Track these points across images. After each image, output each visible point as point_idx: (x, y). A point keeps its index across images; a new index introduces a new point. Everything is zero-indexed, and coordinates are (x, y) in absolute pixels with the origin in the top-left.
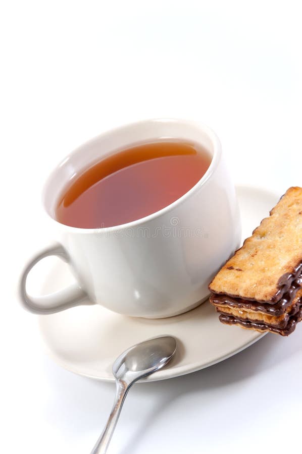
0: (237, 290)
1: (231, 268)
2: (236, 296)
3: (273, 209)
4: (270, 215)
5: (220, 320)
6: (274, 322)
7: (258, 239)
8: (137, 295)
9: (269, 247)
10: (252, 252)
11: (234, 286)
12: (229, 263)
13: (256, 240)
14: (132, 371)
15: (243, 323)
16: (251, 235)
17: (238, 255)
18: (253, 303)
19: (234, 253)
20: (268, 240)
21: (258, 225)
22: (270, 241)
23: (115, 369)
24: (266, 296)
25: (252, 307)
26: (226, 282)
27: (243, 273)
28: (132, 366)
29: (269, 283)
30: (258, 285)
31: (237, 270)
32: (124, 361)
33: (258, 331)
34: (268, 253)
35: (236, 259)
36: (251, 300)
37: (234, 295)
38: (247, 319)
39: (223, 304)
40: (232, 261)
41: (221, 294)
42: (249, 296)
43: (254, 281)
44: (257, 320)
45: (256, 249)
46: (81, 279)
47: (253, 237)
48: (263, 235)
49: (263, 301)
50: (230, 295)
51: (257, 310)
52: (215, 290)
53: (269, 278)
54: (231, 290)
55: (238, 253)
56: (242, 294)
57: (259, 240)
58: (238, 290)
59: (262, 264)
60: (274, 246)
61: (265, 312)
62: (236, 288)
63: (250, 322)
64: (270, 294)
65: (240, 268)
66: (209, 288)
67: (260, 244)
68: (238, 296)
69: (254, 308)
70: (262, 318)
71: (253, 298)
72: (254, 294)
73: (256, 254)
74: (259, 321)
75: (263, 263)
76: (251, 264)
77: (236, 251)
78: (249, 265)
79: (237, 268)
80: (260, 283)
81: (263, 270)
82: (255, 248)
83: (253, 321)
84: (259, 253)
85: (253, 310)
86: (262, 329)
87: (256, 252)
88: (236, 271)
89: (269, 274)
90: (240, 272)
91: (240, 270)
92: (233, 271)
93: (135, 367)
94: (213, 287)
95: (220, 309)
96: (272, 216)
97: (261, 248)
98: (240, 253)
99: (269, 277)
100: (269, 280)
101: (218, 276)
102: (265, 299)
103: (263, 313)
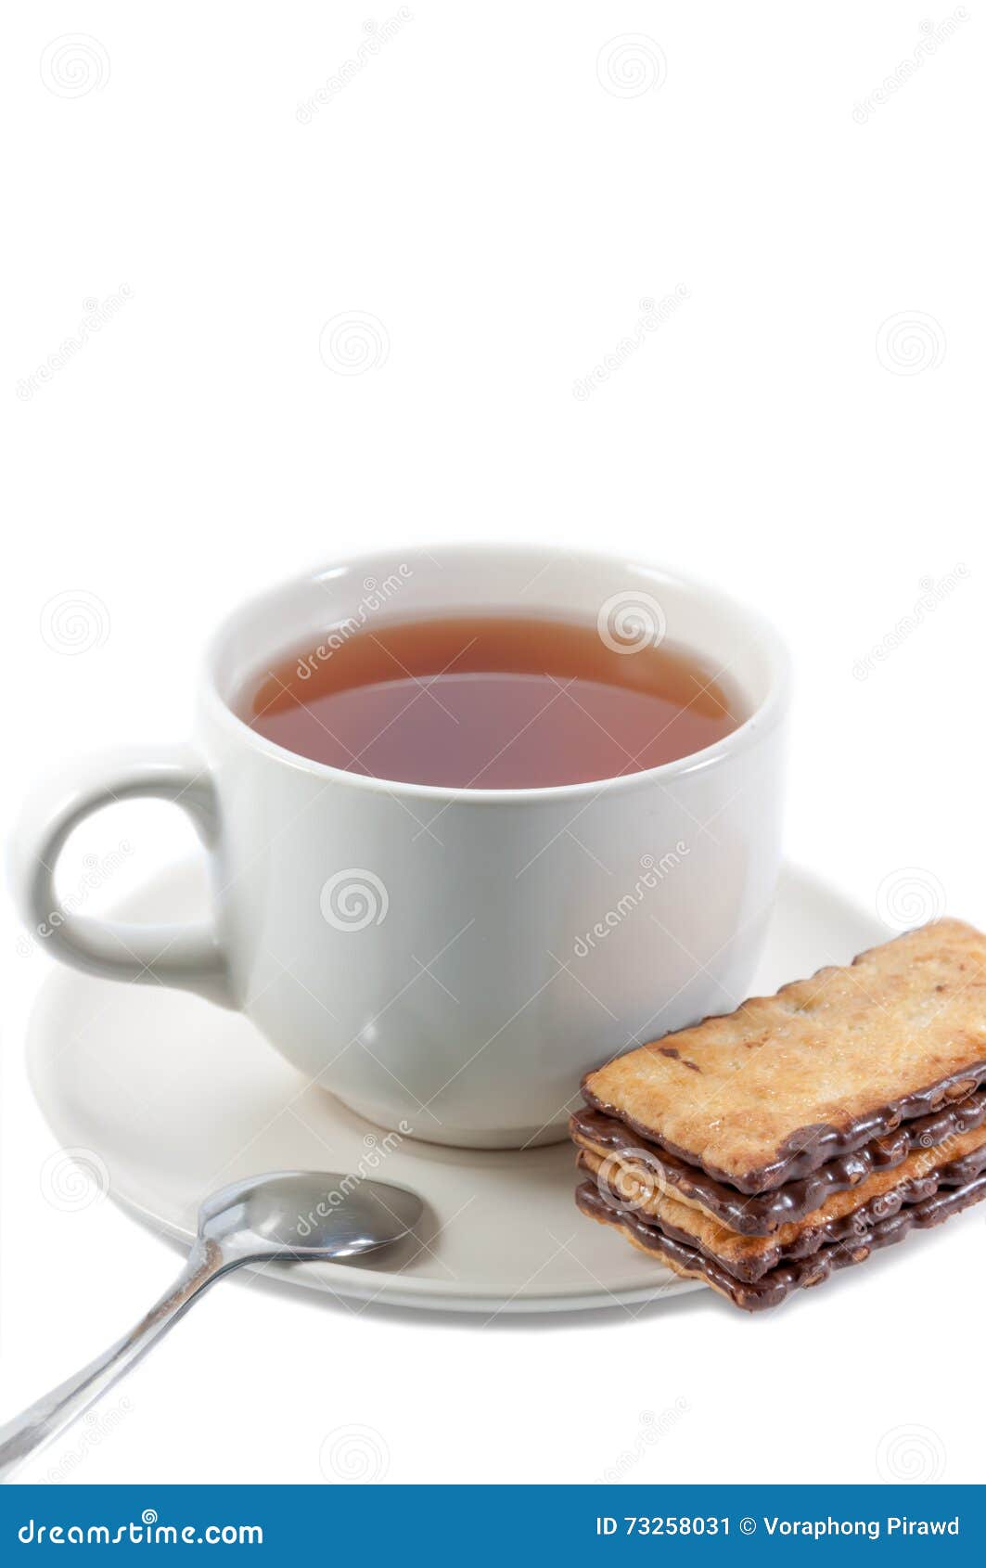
0: (660, 1115)
1: (671, 1053)
2: (651, 1132)
3: (869, 952)
4: (855, 962)
5: (577, 1196)
6: (728, 1254)
7: (787, 1010)
8: (370, 1032)
9: (807, 1041)
10: (752, 1035)
11: (656, 1102)
12: (672, 1038)
13: (779, 1010)
14: (258, 1233)
15: (641, 1228)
16: (772, 992)
17: (709, 1028)
18: (691, 1169)
19: (700, 1020)
20: (815, 1022)
21: (807, 974)
22: (820, 1026)
23: (210, 1208)
24: (736, 1162)
25: (681, 1182)
26: (639, 1083)
27: (698, 1079)
28: (264, 1219)
29: (761, 1129)
30: (726, 1124)
31: (686, 1063)
32: (246, 1198)
33: (672, 1266)
34: (797, 1052)
35: (697, 1035)
36: (689, 1160)
37: (646, 1128)
38: (655, 1217)
39: (602, 1144)
40: (684, 1036)
41: (610, 1113)
42: (686, 1144)
43: (719, 1109)
44: (681, 1230)
45: (766, 1033)
46: (229, 919)
47: (775, 999)
48: (807, 1006)
49: (720, 1172)
50: (635, 1123)
51: (692, 1195)
52: (596, 1094)
53: (767, 1118)
54: (644, 1110)
55: (710, 1023)
56: (668, 1131)
57: (790, 1015)
58: (664, 1118)
59: (764, 1074)
60: (823, 1045)
61: (714, 1210)
62: (659, 1110)
63: (658, 1230)
64: (751, 1161)
65: (696, 1063)
66: (583, 1083)
67: (785, 1023)
68: (657, 1134)
69: (687, 1186)
70: (699, 1228)
71: (696, 1156)
72: (704, 1144)
73: (760, 1045)
74: (688, 1235)
75: (770, 1073)
76: (735, 1064)
77: (708, 1018)
78: (726, 1064)
79: (690, 1060)
80: (734, 1120)
81: (761, 1093)
82: (764, 1029)
83: (671, 1228)
84: (772, 1044)
85: (683, 1191)
86: (688, 1267)
87: (765, 1040)
88: (682, 1067)
89: (772, 1107)
90: (693, 1072)
91: (694, 1067)
92: (672, 1061)
93: (269, 1225)
94: (593, 1084)
95: (589, 1160)
96: (858, 968)
97: (784, 1034)
98: (717, 1027)
99: (770, 1114)
100: (765, 1121)
101: (625, 1061)
102: (728, 1169)
103: (707, 1212)
